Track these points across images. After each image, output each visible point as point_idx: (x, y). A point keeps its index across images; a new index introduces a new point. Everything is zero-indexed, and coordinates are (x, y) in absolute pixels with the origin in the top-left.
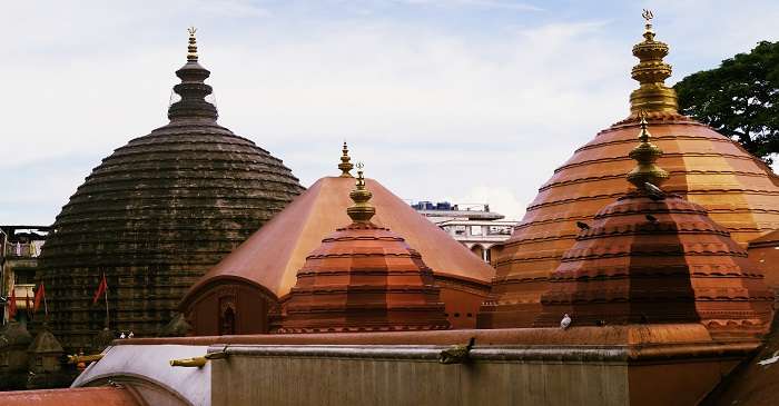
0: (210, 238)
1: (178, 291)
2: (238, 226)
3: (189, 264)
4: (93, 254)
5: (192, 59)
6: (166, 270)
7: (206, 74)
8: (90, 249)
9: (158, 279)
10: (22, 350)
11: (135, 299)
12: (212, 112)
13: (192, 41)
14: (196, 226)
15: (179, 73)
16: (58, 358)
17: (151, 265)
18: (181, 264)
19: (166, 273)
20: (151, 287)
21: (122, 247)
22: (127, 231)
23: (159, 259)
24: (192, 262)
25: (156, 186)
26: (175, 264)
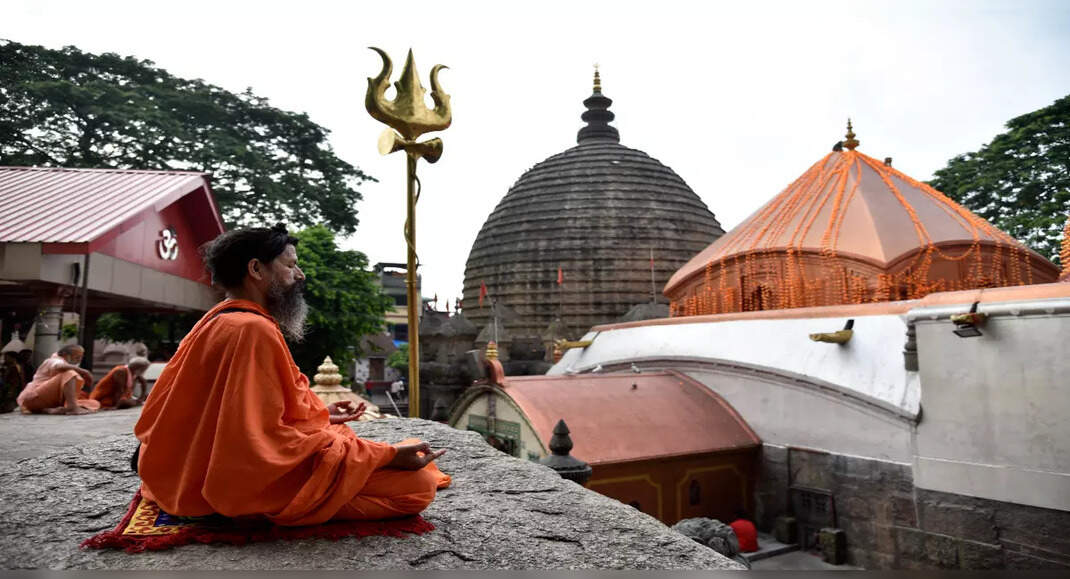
0: (651, 236)
1: (622, 285)
2: (674, 227)
3: (633, 260)
4: (536, 251)
5: (597, 90)
6: (611, 264)
7: (608, 102)
8: (532, 245)
9: (603, 273)
10: (467, 340)
11: (580, 293)
12: (614, 134)
13: (597, 74)
14: (635, 225)
15: (587, 103)
16: (508, 349)
17: (595, 260)
18: (625, 260)
19: (612, 267)
20: (597, 281)
21: (565, 243)
22: (569, 228)
23: (602, 254)
24: (636, 257)
25: (590, 189)
26: (619, 259)
